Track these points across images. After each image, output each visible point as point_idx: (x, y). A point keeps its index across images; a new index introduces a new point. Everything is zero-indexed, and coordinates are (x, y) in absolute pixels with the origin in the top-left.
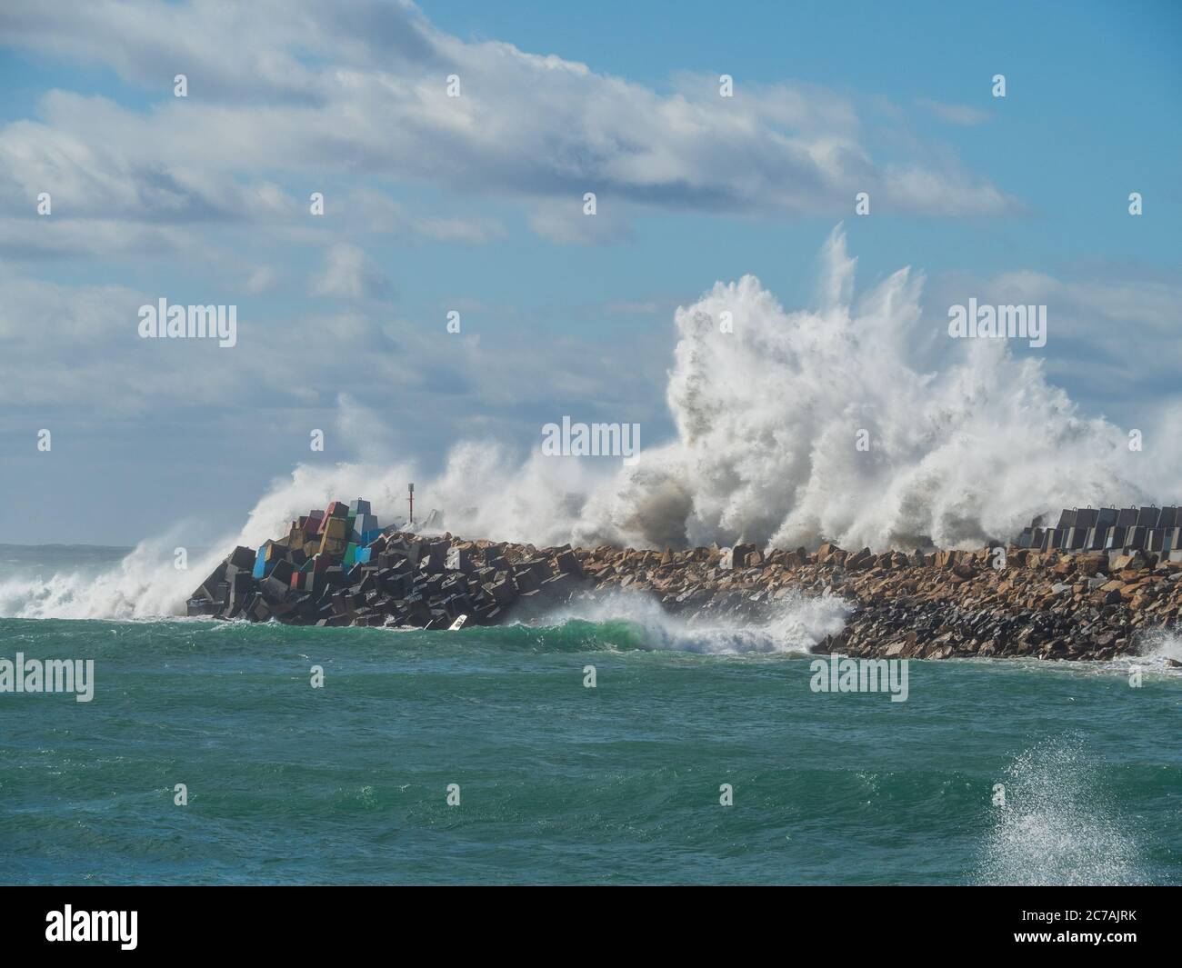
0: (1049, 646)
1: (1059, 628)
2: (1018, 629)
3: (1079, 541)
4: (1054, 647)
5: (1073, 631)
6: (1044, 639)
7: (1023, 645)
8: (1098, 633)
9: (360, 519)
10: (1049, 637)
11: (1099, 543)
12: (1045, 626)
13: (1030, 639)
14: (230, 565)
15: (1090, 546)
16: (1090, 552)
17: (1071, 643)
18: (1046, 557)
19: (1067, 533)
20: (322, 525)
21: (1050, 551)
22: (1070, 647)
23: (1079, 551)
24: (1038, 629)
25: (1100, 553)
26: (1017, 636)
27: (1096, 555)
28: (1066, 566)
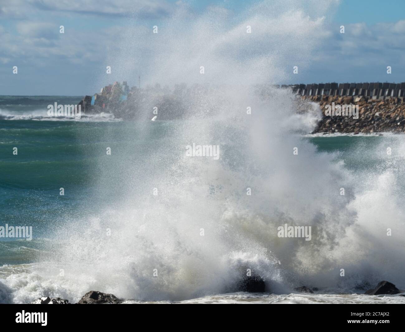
0: (335, 126)
1: (339, 120)
2: (326, 120)
3: (344, 93)
4: (337, 126)
5: (343, 121)
6: (334, 123)
7: (328, 125)
8: (350, 121)
9: (124, 87)
10: (335, 123)
11: (351, 94)
12: (334, 119)
13: (330, 123)
14: (84, 101)
15: (348, 94)
16: (348, 97)
17: (342, 124)
18: (335, 98)
19: (341, 91)
20: (112, 89)
21: (336, 96)
22: (342, 126)
23: (345, 96)
24: (332, 120)
25: (351, 97)
26: (326, 122)
27: (350, 97)
28: (341, 101)
